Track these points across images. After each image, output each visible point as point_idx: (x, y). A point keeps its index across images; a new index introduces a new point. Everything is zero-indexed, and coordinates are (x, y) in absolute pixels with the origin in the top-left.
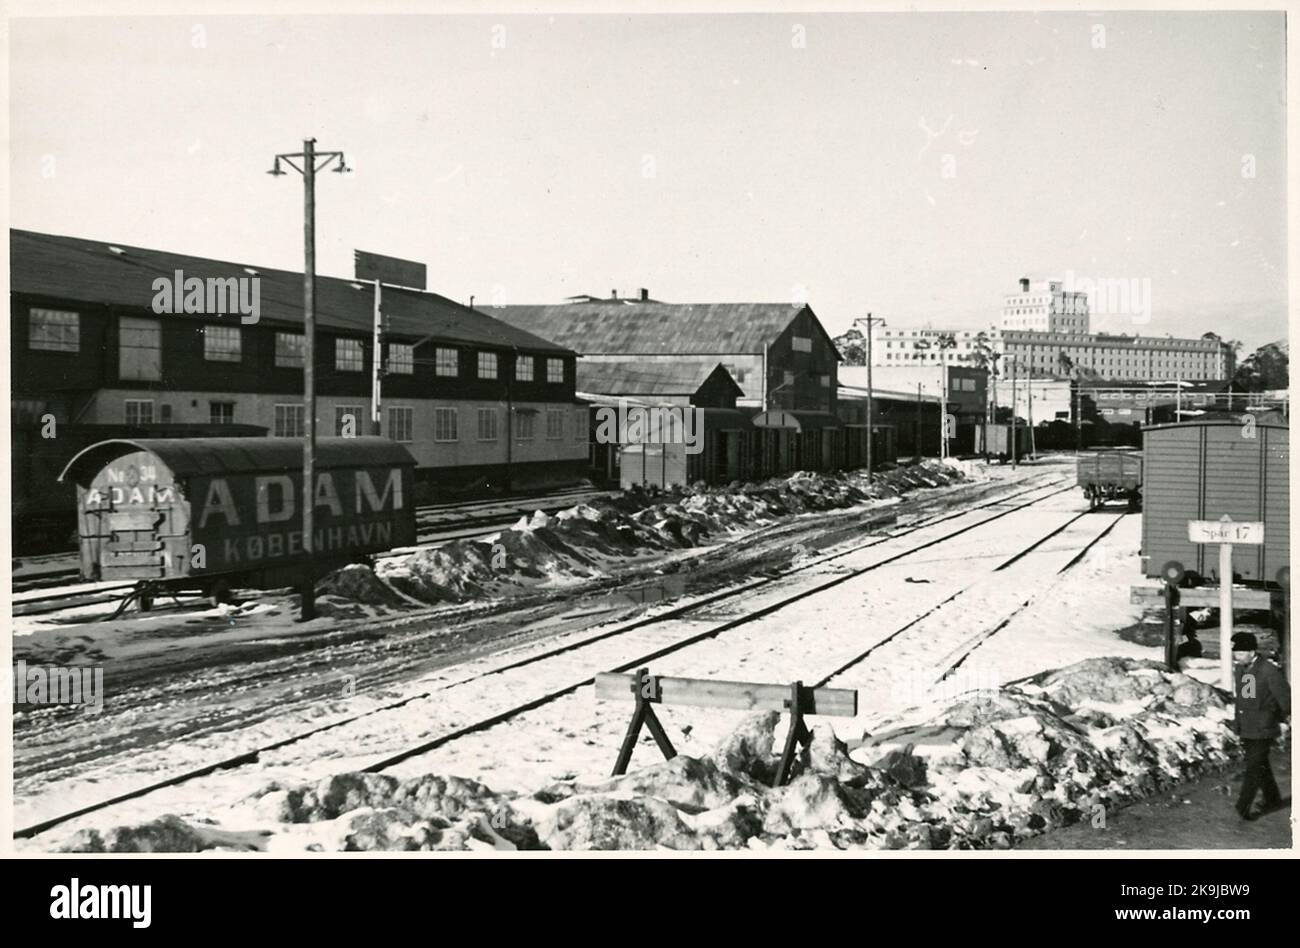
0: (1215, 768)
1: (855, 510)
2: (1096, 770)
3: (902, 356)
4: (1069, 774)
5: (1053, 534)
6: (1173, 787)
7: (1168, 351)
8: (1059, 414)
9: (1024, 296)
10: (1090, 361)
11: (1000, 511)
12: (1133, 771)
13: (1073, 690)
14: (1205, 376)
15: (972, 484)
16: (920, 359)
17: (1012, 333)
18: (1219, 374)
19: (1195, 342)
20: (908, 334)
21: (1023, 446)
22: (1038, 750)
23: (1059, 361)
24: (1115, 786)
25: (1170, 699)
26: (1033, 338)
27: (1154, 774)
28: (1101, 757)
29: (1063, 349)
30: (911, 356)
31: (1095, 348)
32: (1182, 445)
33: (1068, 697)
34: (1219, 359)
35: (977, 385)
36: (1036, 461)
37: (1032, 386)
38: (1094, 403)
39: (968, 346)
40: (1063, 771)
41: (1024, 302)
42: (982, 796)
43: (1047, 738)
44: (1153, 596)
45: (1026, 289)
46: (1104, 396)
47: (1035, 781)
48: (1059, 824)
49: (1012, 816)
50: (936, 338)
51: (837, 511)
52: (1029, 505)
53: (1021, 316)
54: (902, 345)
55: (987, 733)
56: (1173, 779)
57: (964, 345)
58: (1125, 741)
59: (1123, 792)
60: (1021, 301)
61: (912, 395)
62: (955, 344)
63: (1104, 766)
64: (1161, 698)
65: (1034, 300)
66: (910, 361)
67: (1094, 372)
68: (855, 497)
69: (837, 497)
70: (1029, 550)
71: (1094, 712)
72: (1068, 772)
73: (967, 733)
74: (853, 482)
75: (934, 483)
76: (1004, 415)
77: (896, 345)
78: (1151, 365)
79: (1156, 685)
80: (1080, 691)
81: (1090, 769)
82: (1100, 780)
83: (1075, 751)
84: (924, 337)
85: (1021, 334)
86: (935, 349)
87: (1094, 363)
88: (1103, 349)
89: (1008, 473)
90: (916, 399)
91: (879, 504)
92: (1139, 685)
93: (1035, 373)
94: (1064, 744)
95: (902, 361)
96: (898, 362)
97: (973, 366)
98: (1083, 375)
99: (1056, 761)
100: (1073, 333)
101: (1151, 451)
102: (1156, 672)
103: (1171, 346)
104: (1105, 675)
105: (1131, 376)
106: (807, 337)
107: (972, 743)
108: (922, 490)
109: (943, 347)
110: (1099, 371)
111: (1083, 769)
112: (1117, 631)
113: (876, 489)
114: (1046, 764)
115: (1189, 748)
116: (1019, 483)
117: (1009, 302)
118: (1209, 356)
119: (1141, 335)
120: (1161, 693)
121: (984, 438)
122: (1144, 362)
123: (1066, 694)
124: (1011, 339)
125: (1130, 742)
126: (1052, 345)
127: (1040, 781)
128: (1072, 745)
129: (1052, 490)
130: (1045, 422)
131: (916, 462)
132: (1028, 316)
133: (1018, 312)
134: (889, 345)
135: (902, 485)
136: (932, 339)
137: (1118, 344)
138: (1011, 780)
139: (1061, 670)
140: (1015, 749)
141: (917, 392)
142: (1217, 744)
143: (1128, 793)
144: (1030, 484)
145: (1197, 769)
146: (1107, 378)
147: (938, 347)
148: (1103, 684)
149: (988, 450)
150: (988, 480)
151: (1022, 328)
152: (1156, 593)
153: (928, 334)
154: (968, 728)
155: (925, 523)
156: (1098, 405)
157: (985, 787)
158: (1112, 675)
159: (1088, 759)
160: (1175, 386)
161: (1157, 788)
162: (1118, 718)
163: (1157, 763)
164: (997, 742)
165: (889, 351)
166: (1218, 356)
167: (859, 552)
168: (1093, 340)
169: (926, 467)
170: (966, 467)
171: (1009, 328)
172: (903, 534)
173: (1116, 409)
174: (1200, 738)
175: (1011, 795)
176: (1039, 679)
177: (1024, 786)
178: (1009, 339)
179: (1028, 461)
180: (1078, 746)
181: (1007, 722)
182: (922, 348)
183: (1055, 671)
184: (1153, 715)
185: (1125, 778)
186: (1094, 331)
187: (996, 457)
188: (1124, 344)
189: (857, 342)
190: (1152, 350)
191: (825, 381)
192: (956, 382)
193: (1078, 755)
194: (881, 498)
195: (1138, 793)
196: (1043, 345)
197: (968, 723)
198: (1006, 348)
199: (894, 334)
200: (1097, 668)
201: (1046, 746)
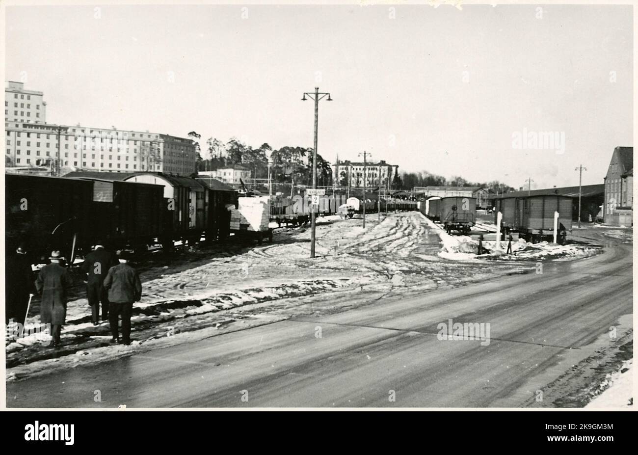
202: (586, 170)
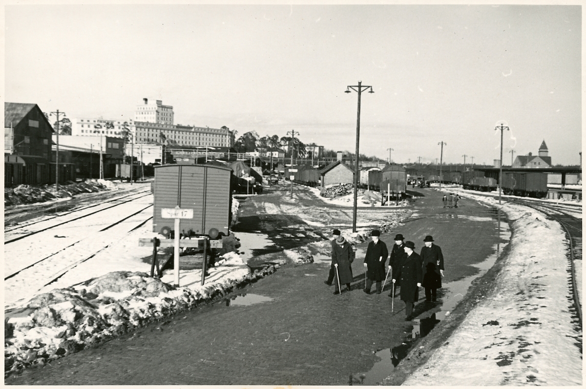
0: (156, 320)
1: (48, 203)
2: (97, 324)
3: (89, 131)
4: (84, 327)
5: (135, 214)
6: (135, 330)
7: (207, 134)
8: (157, 160)
9: (145, 106)
10: (173, 137)
11: (116, 203)
12: (116, 323)
13: (101, 288)
14: (222, 145)
15: (109, 191)
16: (97, 133)
17: (139, 123)
18: (228, 144)
19: (218, 130)
20: (92, 121)
21: (138, 174)
22: (69, 317)
23: (160, 136)
24: (106, 332)
25: (144, 289)
26: (149, 126)
27: (126, 325)
28: (101, 318)
29: (162, 131)
30: (93, 132)
31: (175, 131)
32: (171, 174)
33: (98, 290)
34: (228, 138)
35: (119, 146)
36: (144, 181)
37: (143, 147)
38: (172, 156)
39: (119, 128)
40: (81, 326)
41: (145, 109)
42: (37, 340)
43: (75, 311)
44: (148, 242)
45: (146, 103)
46: (177, 153)
47: (66, 331)
48: (72, 352)
49: (49, 350)
50: (105, 124)
51: (38, 204)
52: (130, 201)
53: (144, 115)
54: (89, 126)
55: (46, 310)
56: (135, 326)
57: (118, 127)
58: (114, 310)
59: (109, 334)
60: (144, 108)
61: (88, 150)
62: (113, 127)
63: (102, 322)
64: (140, 289)
65: (149, 108)
66: (93, 134)
67: (175, 141)
68: (49, 197)
69: (39, 197)
70: (120, 222)
71: (105, 297)
72: (83, 327)
73: (36, 311)
74: (48, 190)
75: (90, 191)
76: (131, 160)
77: (86, 126)
78: (200, 139)
79: (140, 283)
80: (104, 288)
81: (95, 324)
82: (99, 329)
83: (89, 316)
84: (99, 123)
85: (143, 123)
86: (104, 129)
87: (175, 137)
88: (179, 132)
89: (128, 186)
90: (89, 152)
91: (60, 200)
92: (132, 283)
93: (149, 141)
94: (84, 313)
95: (89, 134)
96: (87, 134)
97: (121, 138)
98: (170, 143)
99: (79, 321)
100: (166, 124)
101: (158, 177)
102: (140, 277)
103: (208, 131)
104: (117, 280)
105: (191, 144)
106: (37, 120)
107: (37, 315)
108: (84, 194)
109: (108, 128)
110: (177, 141)
111: (91, 324)
112: (143, 258)
113: (60, 193)
114: (74, 323)
115: (146, 312)
116: (131, 191)
117: (138, 108)
118: (224, 136)
119: (196, 126)
120: (141, 285)
121: (120, 170)
122: (196, 138)
123: (98, 289)
124: (139, 125)
125: (117, 311)
126: (157, 129)
127: (68, 332)
128: (88, 313)
129: (145, 194)
130: (150, 163)
131: (83, 181)
132: (147, 115)
133: (142, 113)
134: (82, 126)
135: (74, 191)
136: (103, 124)
137: (186, 130)
138: (54, 332)
139: (98, 278)
140: (60, 317)
141: (90, 148)
142: (159, 309)
143: (111, 334)
144: (135, 191)
145: (147, 321)
146: (181, 145)
147: (105, 128)
148: (115, 284)
149: (122, 176)
150: (117, 189)
151: (144, 121)
152: (150, 241)
153: (101, 122)
154: (37, 308)
155: (78, 209)
156: (174, 156)
157: (39, 337)
158: (120, 279)
159: (94, 319)
160: (205, 149)
161: (126, 331)
162: (116, 299)
163: (129, 319)
164: (50, 314)
165: (83, 129)
166: (227, 136)
167: (39, 223)
168: (175, 128)
169: (87, 183)
170: (107, 183)
171: (138, 120)
172: (65, 215)
173: (182, 158)
174: (152, 306)
175: (52, 340)
176: (87, 283)
177: (59, 335)
178: (138, 126)
179: (140, 181)
180: (90, 314)
181: (57, 304)
182: (98, 128)
183: (95, 278)
184: (134, 297)
185: (111, 327)
186: (175, 124)
187: (125, 179)
188: (188, 130)
189: (68, 124)
190: (200, 133)
191: (46, 141)
192: (110, 144)
193: (90, 319)
194: (62, 197)
195: (116, 334)
196: (153, 129)
197: (38, 306)
198: (137, 130)
199: (85, 121)
200: (113, 276)
201: (74, 315)
202: (508, 130)
